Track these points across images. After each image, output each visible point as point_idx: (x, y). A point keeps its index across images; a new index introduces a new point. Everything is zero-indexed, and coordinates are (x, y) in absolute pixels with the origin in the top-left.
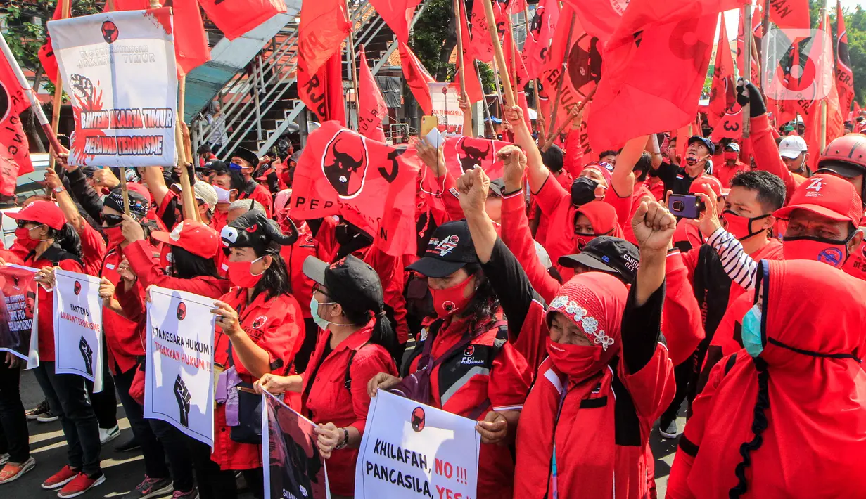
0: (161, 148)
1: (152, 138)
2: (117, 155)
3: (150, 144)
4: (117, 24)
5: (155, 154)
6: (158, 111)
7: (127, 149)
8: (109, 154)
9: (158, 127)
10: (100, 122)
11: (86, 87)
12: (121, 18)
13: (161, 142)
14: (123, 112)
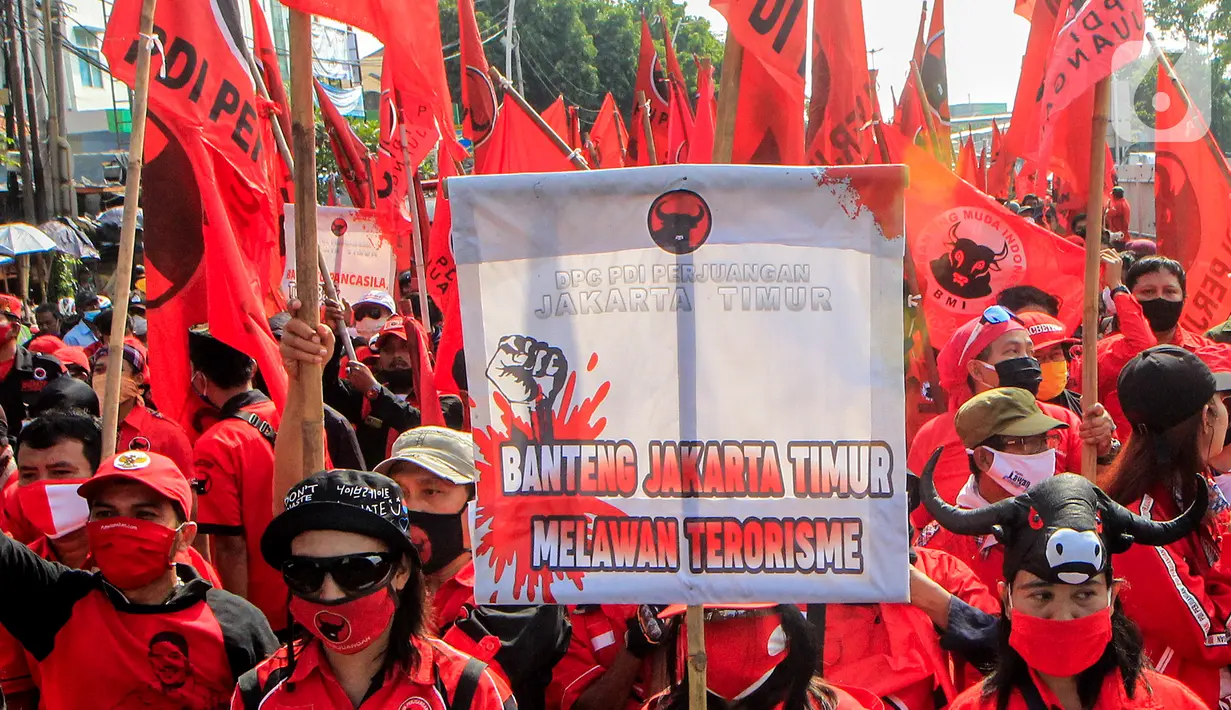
0: (857, 555)
1: (821, 528)
2: (683, 573)
3: (813, 541)
4: (713, 201)
5: (836, 571)
6: (842, 450)
7: (721, 553)
8: (647, 568)
9: (844, 496)
10: (594, 476)
11: (542, 373)
12: (735, 186)
13: (857, 538)
14: (713, 450)
